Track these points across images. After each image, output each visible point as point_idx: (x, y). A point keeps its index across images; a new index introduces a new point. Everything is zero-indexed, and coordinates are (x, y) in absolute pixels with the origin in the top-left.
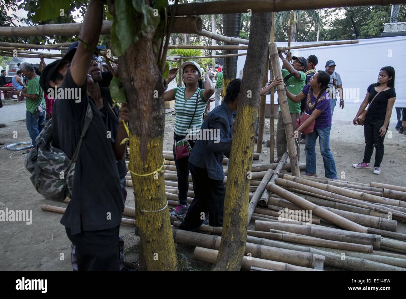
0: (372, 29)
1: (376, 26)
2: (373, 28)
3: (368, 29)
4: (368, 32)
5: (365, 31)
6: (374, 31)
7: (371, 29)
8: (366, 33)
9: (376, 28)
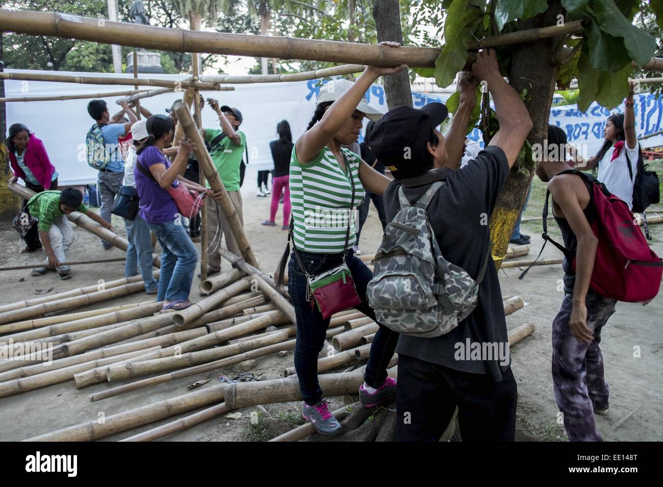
0: (87, 58)
1: (91, 53)
2: (88, 56)
3: (79, 57)
4: (80, 62)
5: (75, 60)
6: (90, 61)
7: (84, 57)
8: (77, 62)
9: (93, 56)
